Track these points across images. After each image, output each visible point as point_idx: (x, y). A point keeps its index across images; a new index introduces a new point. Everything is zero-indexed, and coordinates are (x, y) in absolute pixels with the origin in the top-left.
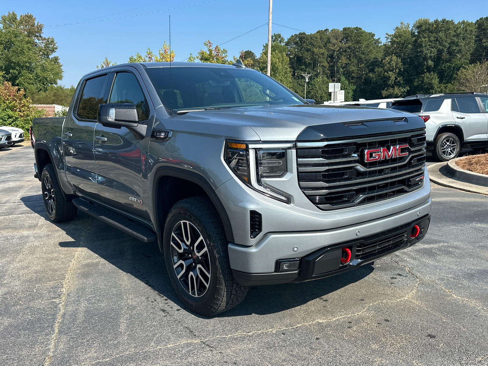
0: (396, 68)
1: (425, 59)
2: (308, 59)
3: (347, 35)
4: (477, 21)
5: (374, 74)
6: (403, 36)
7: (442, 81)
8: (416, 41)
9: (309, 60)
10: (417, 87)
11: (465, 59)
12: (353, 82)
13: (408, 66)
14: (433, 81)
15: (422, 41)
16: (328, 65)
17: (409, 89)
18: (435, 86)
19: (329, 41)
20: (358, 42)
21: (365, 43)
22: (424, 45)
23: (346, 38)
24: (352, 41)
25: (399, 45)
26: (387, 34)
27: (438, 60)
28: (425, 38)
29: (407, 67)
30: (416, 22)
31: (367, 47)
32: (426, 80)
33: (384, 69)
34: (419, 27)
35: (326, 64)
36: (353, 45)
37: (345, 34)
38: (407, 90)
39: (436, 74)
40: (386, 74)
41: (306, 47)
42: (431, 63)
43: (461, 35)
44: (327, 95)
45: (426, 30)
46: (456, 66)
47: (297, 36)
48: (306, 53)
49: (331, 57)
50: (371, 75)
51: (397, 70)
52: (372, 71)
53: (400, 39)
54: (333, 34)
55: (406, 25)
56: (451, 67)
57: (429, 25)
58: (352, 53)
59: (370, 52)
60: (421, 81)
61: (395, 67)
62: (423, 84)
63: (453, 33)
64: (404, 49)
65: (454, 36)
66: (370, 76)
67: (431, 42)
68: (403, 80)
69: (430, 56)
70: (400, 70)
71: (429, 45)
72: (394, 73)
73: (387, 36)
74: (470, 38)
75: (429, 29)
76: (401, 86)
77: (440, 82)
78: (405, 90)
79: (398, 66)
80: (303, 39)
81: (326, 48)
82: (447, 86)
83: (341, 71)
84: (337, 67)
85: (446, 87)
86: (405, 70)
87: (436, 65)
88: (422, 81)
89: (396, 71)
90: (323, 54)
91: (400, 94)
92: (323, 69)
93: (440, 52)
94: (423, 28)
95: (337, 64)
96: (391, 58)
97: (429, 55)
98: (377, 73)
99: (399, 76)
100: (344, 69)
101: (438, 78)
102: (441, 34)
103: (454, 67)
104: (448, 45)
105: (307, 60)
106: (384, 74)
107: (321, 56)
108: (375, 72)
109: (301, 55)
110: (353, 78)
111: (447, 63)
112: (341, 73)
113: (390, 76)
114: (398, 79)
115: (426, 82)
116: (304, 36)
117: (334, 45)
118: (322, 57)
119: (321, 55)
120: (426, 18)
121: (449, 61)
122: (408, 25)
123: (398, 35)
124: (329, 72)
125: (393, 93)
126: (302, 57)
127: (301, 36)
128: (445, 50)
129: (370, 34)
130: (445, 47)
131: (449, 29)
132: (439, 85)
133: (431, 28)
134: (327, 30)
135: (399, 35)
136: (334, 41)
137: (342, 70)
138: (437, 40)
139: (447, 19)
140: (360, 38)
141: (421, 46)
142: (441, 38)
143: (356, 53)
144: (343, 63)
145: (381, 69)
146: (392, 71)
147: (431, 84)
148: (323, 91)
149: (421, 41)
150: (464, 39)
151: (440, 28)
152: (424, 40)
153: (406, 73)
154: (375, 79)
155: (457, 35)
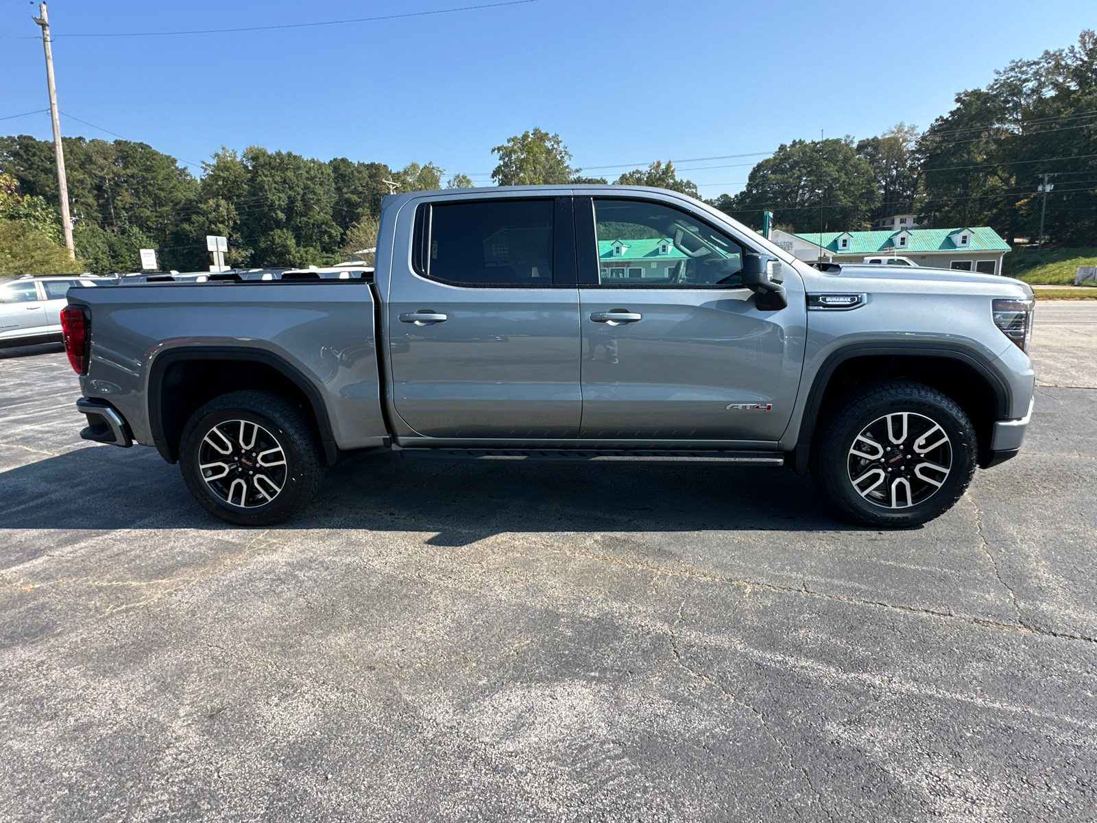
0: (229, 219)
1: (272, 207)
2: (48, 186)
3: (125, 153)
4: (331, 161)
5: (192, 225)
6: (231, 169)
7: (300, 244)
8: (252, 180)
9: (53, 190)
10: (266, 250)
11: (326, 213)
12: (151, 237)
13: (247, 217)
14: (289, 243)
15: (264, 181)
16: (96, 203)
17: (253, 252)
18: (292, 249)
19: (89, 159)
20: (149, 169)
21: (162, 173)
22: (266, 187)
23: (124, 158)
24: (137, 165)
25: (227, 182)
26: (203, 163)
27: (289, 210)
28: (266, 176)
29: (246, 219)
30: (247, 150)
31: (166, 179)
32: (277, 240)
33: (207, 219)
34: (255, 158)
35: (91, 200)
36: (140, 173)
37: (121, 151)
38: (251, 254)
39: (290, 233)
40: (213, 226)
41: (40, 164)
42: (281, 215)
43: (317, 179)
44: (108, 257)
45: (266, 164)
46: (316, 223)
47: (16, 141)
48: (43, 176)
49: (99, 188)
50: (186, 226)
51: (231, 223)
52: (188, 220)
53: (227, 173)
54: (96, 149)
55: (231, 152)
56: (309, 223)
57: (269, 157)
58: (141, 187)
59: (173, 188)
60: (270, 241)
61: (226, 217)
62: (274, 246)
63: (305, 175)
64: (235, 191)
65: (307, 179)
66: (184, 229)
67: (276, 183)
68: (242, 238)
69: (279, 205)
70: (235, 223)
71: (275, 188)
72: (227, 226)
73: (204, 165)
74: (328, 185)
75: (270, 163)
76: (241, 247)
77: (298, 244)
78: (247, 253)
79: (232, 216)
80: (30, 149)
81: (85, 171)
82: (308, 250)
83: (124, 216)
84: (115, 208)
85: (306, 252)
86: (244, 224)
87: (289, 219)
88: (273, 242)
89: (229, 224)
90: (82, 182)
91: (240, 260)
92: (87, 209)
93: (292, 201)
94: (261, 160)
95: (114, 203)
96: (217, 202)
97: (277, 203)
98: (196, 225)
99: (234, 231)
100: (130, 214)
101: (294, 238)
102: (290, 174)
103: (313, 225)
104: (301, 192)
105: (47, 189)
106: (209, 227)
107: (78, 185)
108: (194, 223)
109: (31, 179)
110: (149, 229)
111: (303, 218)
112: (125, 219)
113: (221, 230)
114: (235, 236)
115: (278, 244)
116: (33, 142)
117: (103, 170)
118: (80, 188)
119: (77, 182)
120: (260, 147)
121: (305, 215)
122: (235, 154)
123: (223, 166)
124: (100, 215)
125: (229, 258)
126: (34, 183)
127: (25, 141)
128: (299, 197)
129: (168, 157)
130: (298, 194)
131: (299, 168)
132: (297, 249)
133: (273, 163)
134: (80, 138)
135: (226, 166)
136: (101, 161)
137: (126, 215)
138: (285, 182)
139: (294, 154)
140: (151, 162)
141: (262, 188)
142: (291, 180)
143: (149, 187)
144: (126, 202)
145: (202, 219)
146: (222, 222)
147: (285, 246)
148: (98, 249)
149: (261, 181)
150: (321, 185)
151: (287, 165)
152: (265, 179)
153: (245, 228)
154: (195, 234)
155: (312, 179)
